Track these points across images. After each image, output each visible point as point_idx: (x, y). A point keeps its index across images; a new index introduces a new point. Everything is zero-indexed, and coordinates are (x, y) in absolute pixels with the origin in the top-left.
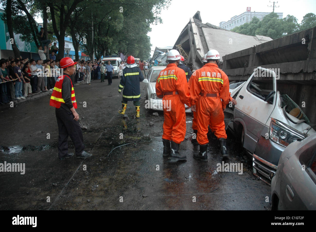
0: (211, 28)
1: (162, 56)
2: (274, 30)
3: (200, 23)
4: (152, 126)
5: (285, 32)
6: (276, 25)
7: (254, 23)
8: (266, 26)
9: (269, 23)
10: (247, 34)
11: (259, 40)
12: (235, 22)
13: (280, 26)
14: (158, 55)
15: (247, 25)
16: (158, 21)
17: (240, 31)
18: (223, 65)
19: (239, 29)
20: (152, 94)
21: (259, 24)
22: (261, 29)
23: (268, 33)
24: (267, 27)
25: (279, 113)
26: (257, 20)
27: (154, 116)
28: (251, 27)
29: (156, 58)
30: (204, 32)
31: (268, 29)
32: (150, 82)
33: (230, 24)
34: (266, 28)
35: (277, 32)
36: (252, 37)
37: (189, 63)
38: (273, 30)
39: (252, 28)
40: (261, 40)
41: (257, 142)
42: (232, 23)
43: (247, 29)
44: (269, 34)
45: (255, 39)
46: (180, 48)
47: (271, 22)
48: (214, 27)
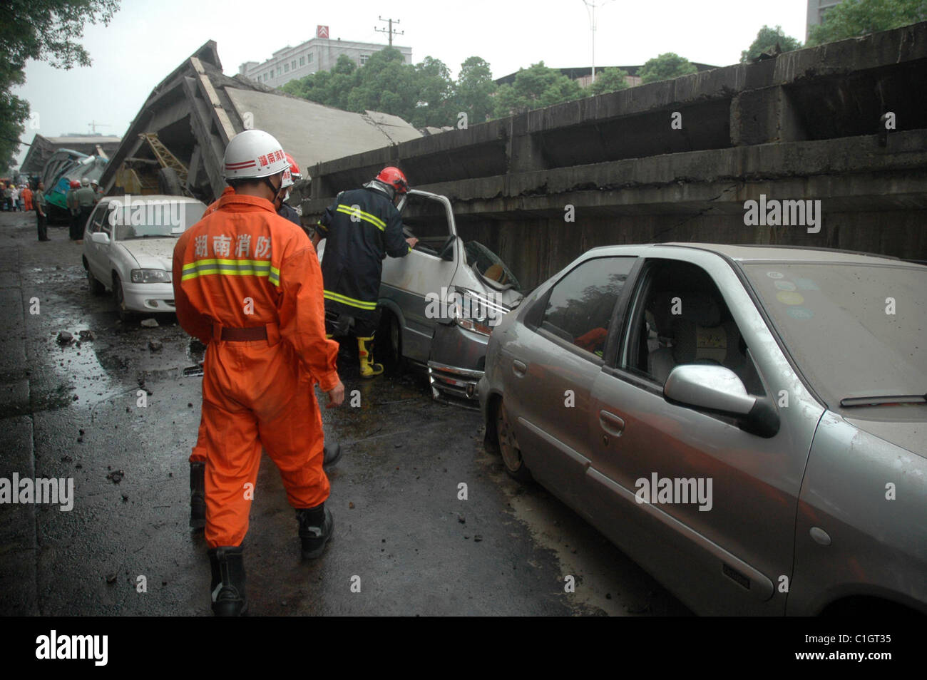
0: (250, 90)
1: (83, 165)
2: (397, 95)
3: (217, 75)
4: (157, 350)
5: (423, 99)
6: (400, 81)
7: (343, 72)
8: (375, 83)
9: (381, 74)
10: (325, 102)
11: (376, 124)
12: (286, 66)
13: (409, 84)
14: (67, 164)
15: (324, 76)
16: (73, 58)
17: (306, 92)
18: (312, 189)
19: (302, 87)
20: (133, 270)
21: (355, 75)
22: (363, 89)
23: (381, 101)
24: (377, 84)
25: (467, 276)
26: (349, 65)
27: (146, 327)
28: (334, 83)
29: (63, 173)
30: (232, 101)
31: (380, 89)
32: (117, 239)
33: (272, 72)
34: (377, 88)
35: (404, 99)
36: (359, 115)
37: (196, 184)
38: (393, 94)
39: (338, 86)
40: (380, 124)
41: (431, 337)
42: (278, 68)
43: (324, 88)
44: (384, 104)
45: (366, 120)
46: (153, 143)
47: (386, 73)
48: (257, 88)
